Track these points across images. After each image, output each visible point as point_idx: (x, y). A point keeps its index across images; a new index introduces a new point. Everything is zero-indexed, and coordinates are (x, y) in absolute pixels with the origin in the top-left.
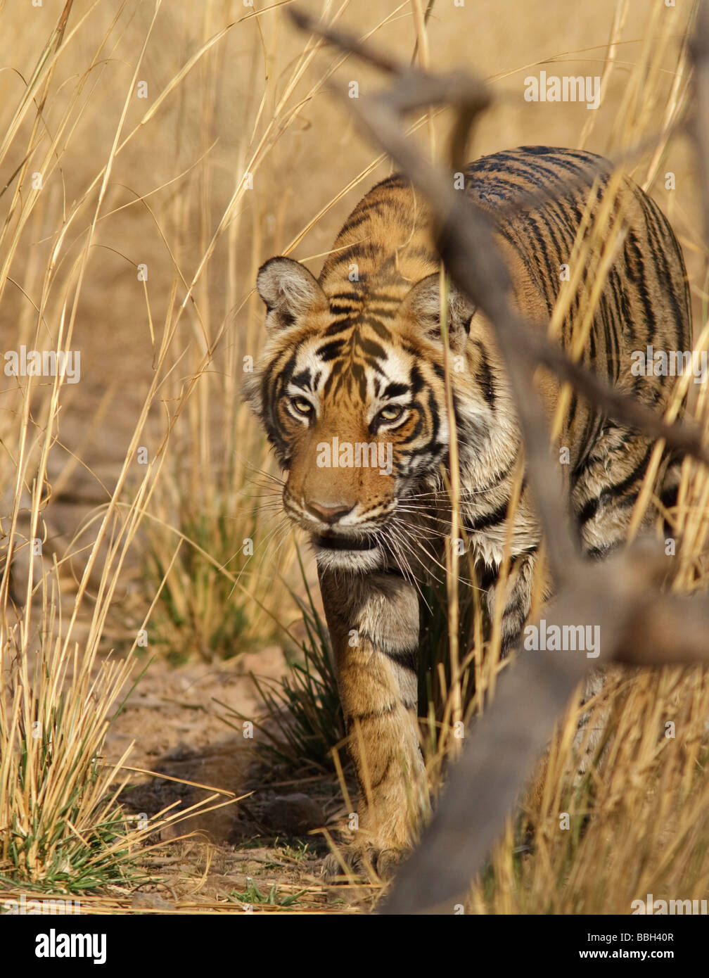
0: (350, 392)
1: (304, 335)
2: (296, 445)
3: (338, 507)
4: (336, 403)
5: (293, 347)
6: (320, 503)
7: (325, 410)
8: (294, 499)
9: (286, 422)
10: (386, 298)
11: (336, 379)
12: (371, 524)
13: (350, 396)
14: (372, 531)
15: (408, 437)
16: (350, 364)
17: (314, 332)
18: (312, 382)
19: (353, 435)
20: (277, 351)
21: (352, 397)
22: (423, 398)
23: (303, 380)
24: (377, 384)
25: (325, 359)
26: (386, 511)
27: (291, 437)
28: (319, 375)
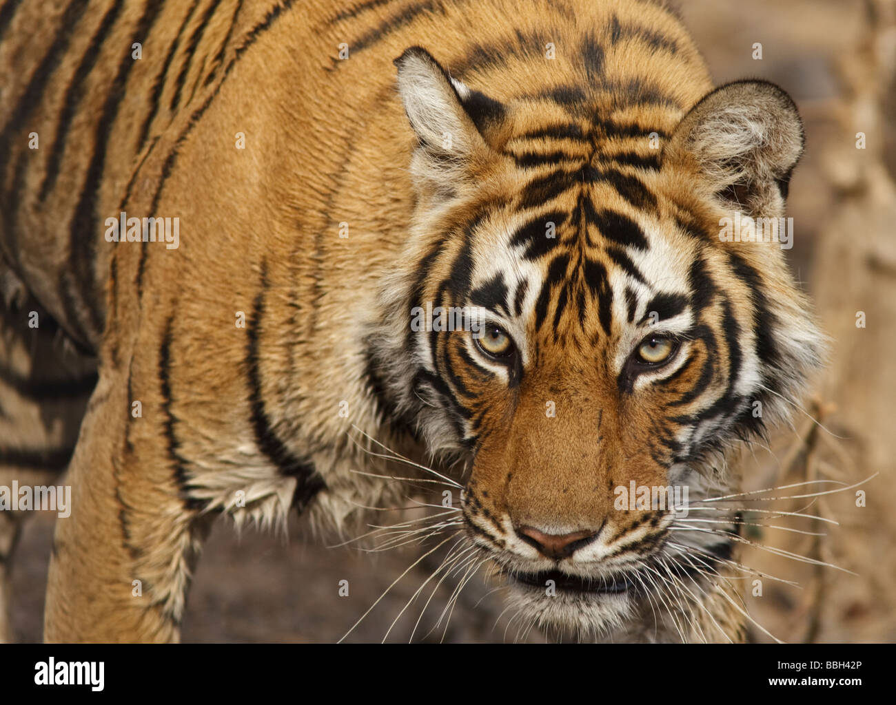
0: (582, 317)
1: (478, 208)
2: (487, 416)
3: (574, 533)
4: (559, 339)
5: (459, 231)
6: (538, 526)
7: (537, 350)
8: (487, 514)
9: (465, 375)
10: (635, 131)
11: (556, 293)
12: (631, 556)
13: (582, 325)
14: (632, 568)
15: (687, 394)
16: (579, 262)
17: (500, 202)
18: (510, 299)
19: (590, 398)
20: (429, 241)
21: (587, 325)
22: (713, 317)
23: (493, 294)
24: (631, 296)
25: (531, 255)
26: (655, 531)
27: (475, 401)
28: (523, 286)
